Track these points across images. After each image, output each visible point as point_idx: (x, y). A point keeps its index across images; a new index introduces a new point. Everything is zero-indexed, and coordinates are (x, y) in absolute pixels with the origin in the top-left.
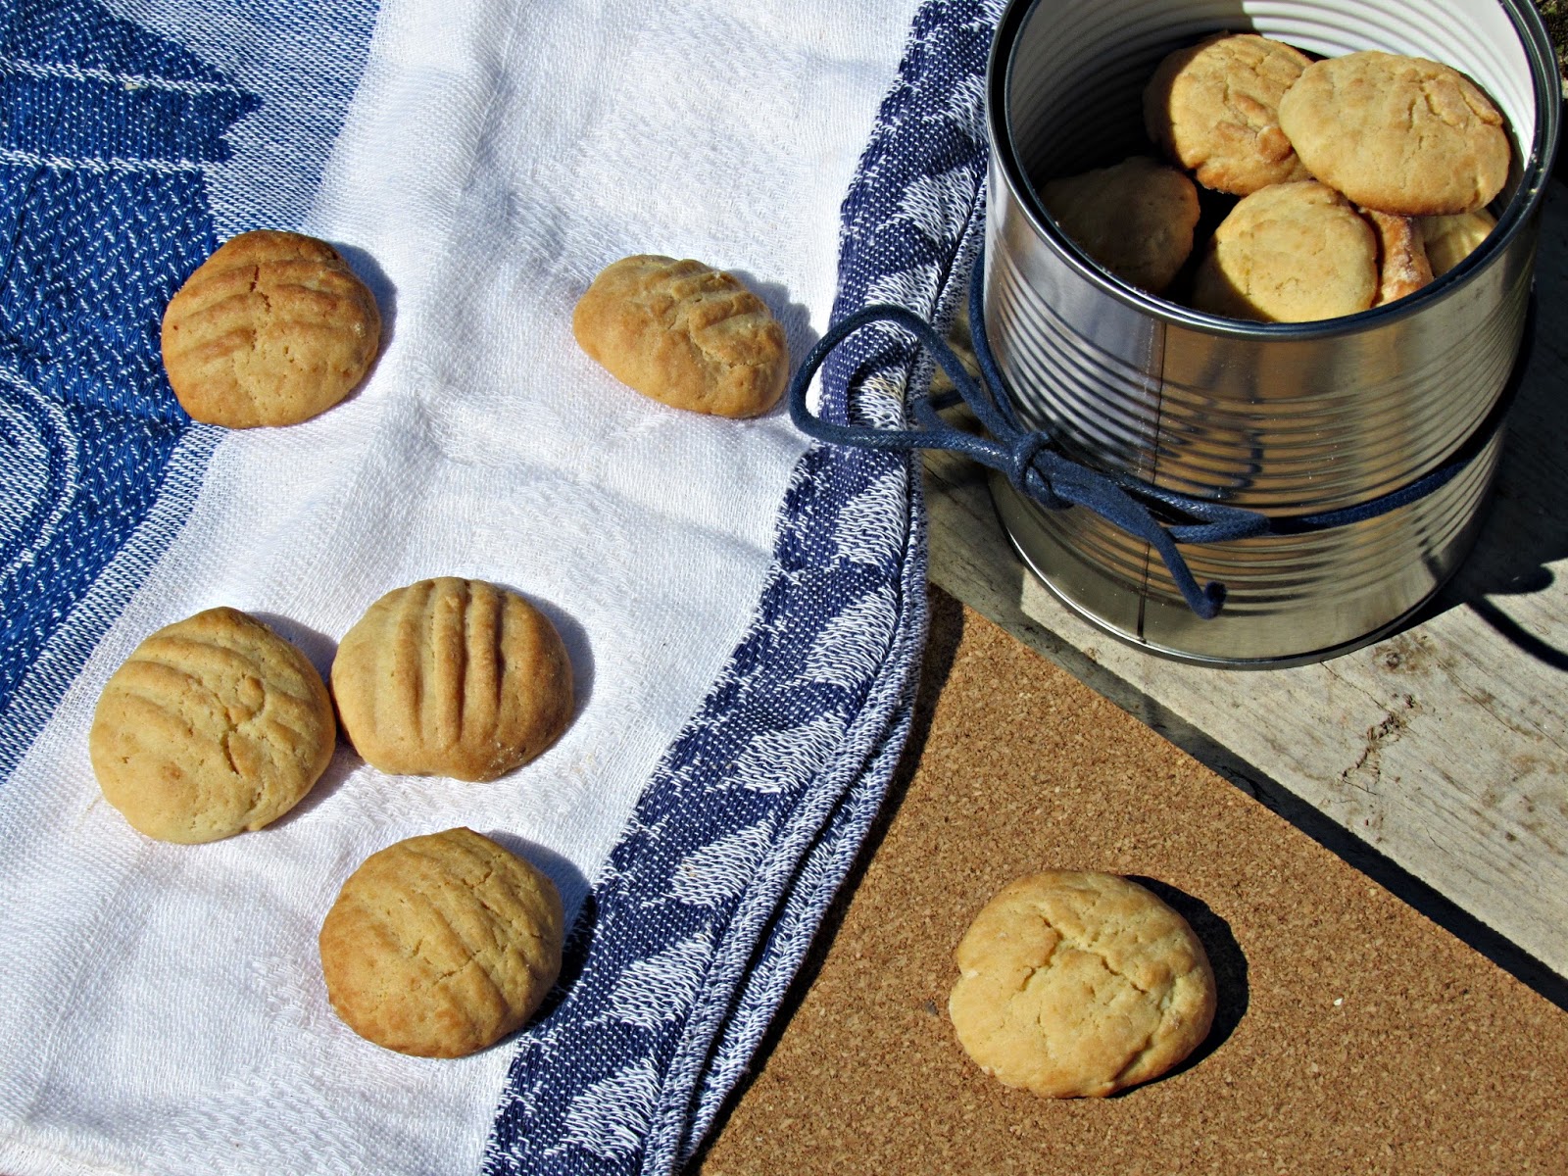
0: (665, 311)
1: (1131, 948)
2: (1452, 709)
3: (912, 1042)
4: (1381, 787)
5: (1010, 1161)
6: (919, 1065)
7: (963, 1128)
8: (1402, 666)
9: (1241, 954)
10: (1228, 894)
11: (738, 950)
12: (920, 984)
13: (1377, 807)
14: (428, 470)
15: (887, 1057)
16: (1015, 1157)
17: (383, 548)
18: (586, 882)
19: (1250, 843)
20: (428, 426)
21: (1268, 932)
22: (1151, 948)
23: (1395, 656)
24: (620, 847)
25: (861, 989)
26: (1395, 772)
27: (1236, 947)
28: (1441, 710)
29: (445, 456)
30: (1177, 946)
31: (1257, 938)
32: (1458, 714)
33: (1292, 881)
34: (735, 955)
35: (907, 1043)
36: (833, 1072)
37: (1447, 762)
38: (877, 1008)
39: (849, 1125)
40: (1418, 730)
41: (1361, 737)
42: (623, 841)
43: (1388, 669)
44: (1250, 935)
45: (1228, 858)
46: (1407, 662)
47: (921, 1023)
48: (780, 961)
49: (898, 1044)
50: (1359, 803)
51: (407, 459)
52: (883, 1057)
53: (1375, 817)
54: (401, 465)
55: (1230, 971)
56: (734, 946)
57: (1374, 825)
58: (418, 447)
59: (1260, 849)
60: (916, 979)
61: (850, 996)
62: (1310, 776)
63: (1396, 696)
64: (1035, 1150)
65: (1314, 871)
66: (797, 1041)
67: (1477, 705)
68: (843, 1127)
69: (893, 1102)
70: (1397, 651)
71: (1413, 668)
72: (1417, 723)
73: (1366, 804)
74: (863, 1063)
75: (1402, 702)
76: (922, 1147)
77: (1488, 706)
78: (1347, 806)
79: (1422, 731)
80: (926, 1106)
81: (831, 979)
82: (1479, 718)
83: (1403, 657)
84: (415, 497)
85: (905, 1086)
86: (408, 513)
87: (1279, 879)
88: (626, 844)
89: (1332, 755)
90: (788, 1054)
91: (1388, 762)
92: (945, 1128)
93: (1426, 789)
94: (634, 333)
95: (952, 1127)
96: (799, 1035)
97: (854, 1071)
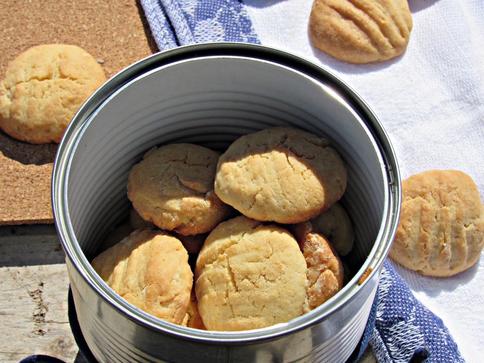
0: (440, 195)
1: (33, 91)
2: (23, 342)
3: (96, 47)
4: (25, 291)
5: (28, 36)
6: (87, 43)
7: (53, 35)
8: (57, 344)
9: (10, 157)
10: (32, 175)
11: (175, 16)
12: (111, 66)
13: (20, 281)
14: (451, 89)
15: (100, 37)
16: (28, 38)
17: (432, 51)
18: (248, 5)
19: (41, 200)
20: (469, 102)
21: (6, 173)
22: (27, 100)
23: (63, 347)
24: (250, 25)
25: (130, 51)
26: (24, 300)
27: (13, 158)
28: (26, 339)
29: (452, 101)
30: (21, 112)
31: (8, 167)
32: (19, 343)
33: (14, 198)
34: (174, 14)
35: (98, 46)
36: (113, 20)
37: (7, 319)
38: (118, 49)
39: (92, 9)
40: (29, 324)
41: (48, 303)
42: (252, 27)
43: (62, 339)
44: (11, 167)
45: (44, 188)
46: (56, 347)
47: (99, 55)
48: (160, 27)
49: (101, 43)
50: (27, 278)
51: (460, 81)
52: (101, 36)
53: (18, 277)
54: (459, 77)
55: (8, 149)
56: (177, 15)
57: (15, 274)
58: (462, 90)
59: (35, 201)
60: (114, 67)
61: (131, 46)
62: (55, 274)
63: (49, 330)
64: (24, 45)
65: (8, 208)
66: (134, 21)
67: (14, 352)
68: (93, 7)
69: (85, 26)
70: (64, 350)
71: (52, 347)
72: (32, 326)
73: (25, 280)
74: (105, 30)
75: (45, 330)
76: (61, 20)
77: (9, 355)
78: (32, 273)
79: (27, 325)
80: (72, 32)
81: (143, 47)
82: (9, 347)
83: (60, 349)
84: (444, 76)
85: (85, 33)
86: (439, 70)
87: (18, 195)
88: (249, 27)
89: (54, 288)
90: (133, 15)
91: (30, 302)
92: (59, 31)
93: (7, 303)
94: (440, 177)
95: (57, 32)
96: (135, 23)
97: (106, 25)
